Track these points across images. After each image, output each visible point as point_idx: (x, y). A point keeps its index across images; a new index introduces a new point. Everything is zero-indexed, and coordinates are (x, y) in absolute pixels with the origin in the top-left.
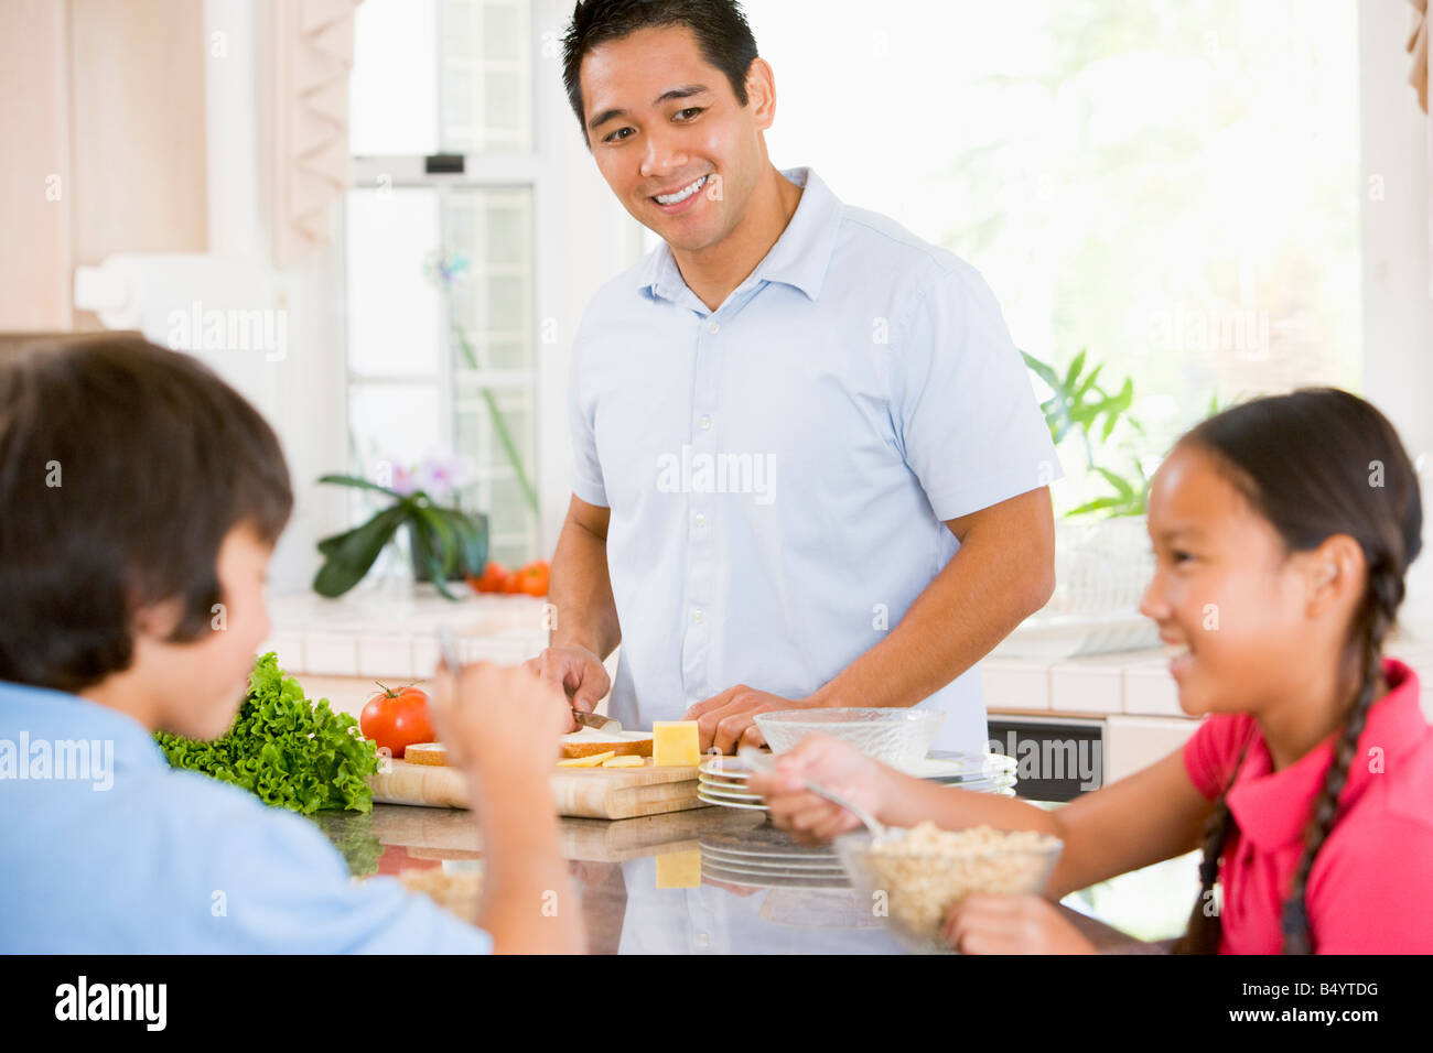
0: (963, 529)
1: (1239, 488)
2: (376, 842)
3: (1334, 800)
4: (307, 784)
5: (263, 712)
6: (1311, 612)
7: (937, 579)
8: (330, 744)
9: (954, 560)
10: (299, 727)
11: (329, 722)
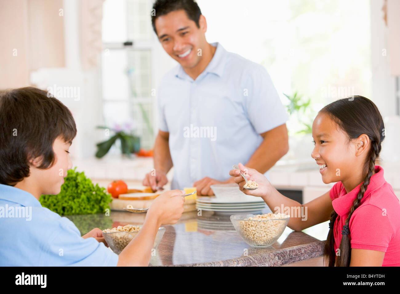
0: (264, 135)
1: (337, 123)
2: (111, 220)
3: (359, 201)
4: (93, 205)
5: (81, 187)
6: (357, 155)
7: (257, 149)
8: (99, 195)
9: (262, 144)
10: (91, 190)
11: (99, 189)
